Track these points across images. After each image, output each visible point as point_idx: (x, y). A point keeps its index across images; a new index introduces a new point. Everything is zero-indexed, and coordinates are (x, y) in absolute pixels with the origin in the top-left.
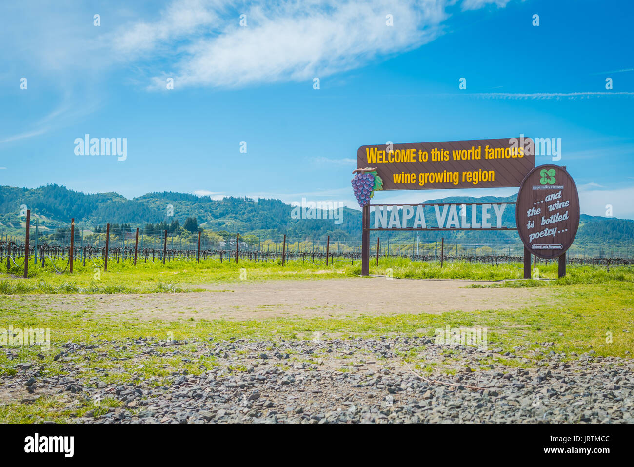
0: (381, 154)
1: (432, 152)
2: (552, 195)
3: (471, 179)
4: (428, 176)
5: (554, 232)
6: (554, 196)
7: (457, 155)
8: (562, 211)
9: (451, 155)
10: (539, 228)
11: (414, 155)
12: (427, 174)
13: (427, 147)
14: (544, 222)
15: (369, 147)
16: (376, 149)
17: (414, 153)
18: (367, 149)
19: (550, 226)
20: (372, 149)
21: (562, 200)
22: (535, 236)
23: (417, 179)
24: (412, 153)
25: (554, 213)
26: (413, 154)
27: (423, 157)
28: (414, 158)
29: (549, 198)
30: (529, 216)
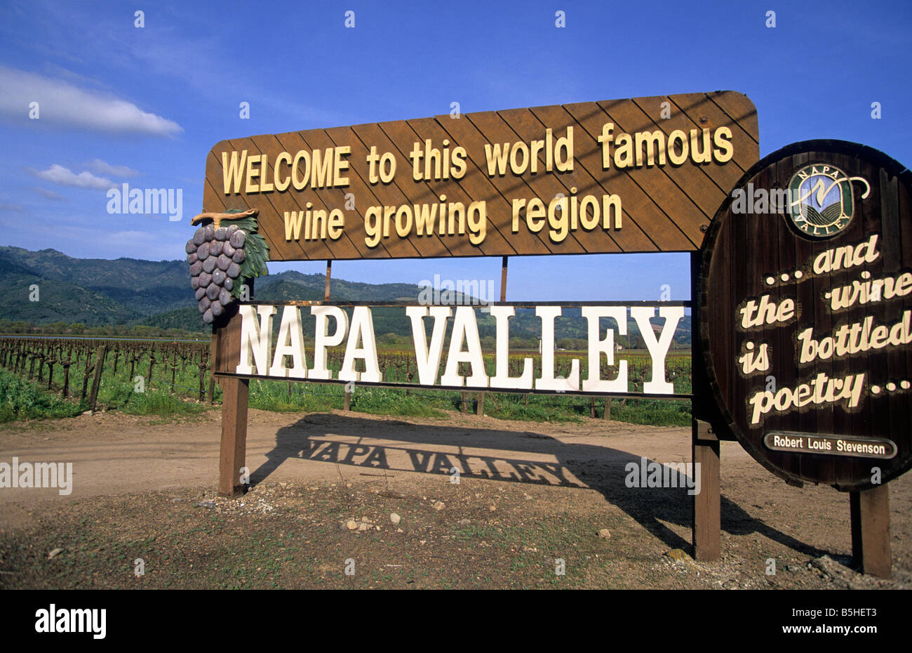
1: (416, 154)
2: (840, 251)
3: (542, 223)
4: (392, 217)
5: (851, 390)
6: (850, 256)
8: (883, 313)
10: (788, 372)
11: (345, 164)
12: (389, 211)
14: (810, 348)
17: (344, 156)
19: (836, 367)
21: (879, 271)
22: (773, 401)
24: (338, 157)
25: (855, 314)
26: (341, 160)
27: (381, 166)
29: (826, 263)
30: (747, 323)
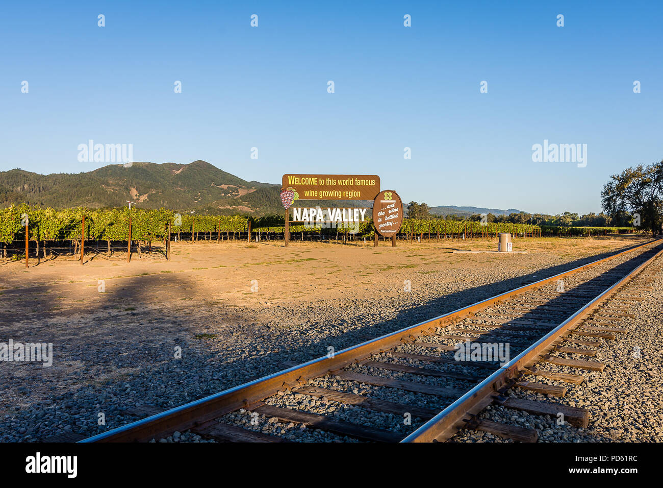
0: (297, 180)
1: (327, 180)
3: (348, 195)
5: (391, 224)
6: (391, 206)
7: (340, 182)
8: (395, 213)
9: (337, 182)
10: (384, 222)
12: (324, 192)
13: (324, 177)
14: (387, 219)
15: (290, 175)
16: (294, 177)
17: (316, 180)
18: (289, 177)
19: (390, 221)
20: (291, 177)
21: (395, 208)
22: (382, 226)
23: (318, 194)
25: (391, 214)
27: (322, 182)
28: (316, 183)
29: (389, 207)
30: (379, 215)
